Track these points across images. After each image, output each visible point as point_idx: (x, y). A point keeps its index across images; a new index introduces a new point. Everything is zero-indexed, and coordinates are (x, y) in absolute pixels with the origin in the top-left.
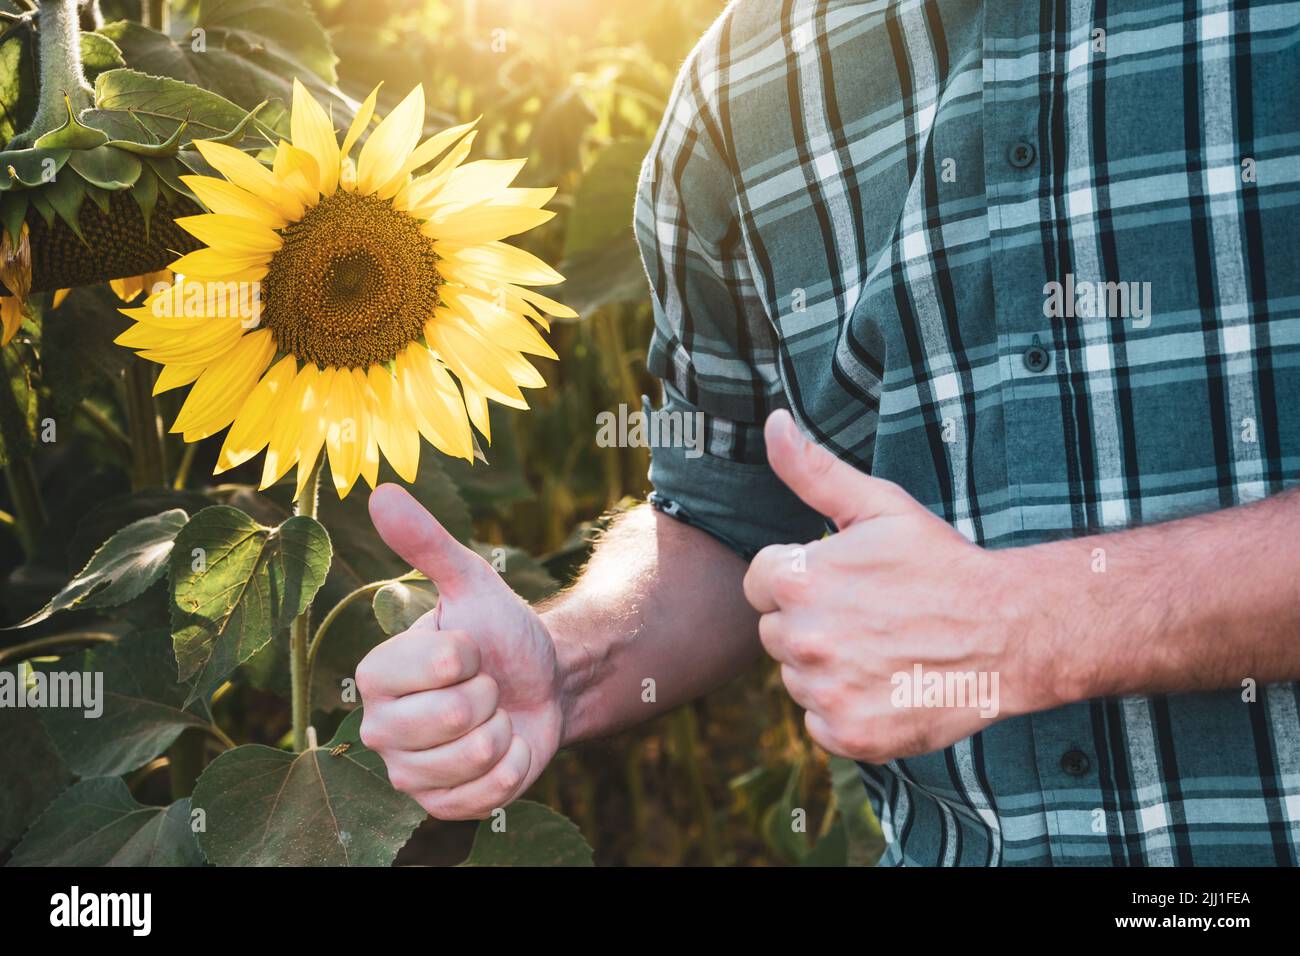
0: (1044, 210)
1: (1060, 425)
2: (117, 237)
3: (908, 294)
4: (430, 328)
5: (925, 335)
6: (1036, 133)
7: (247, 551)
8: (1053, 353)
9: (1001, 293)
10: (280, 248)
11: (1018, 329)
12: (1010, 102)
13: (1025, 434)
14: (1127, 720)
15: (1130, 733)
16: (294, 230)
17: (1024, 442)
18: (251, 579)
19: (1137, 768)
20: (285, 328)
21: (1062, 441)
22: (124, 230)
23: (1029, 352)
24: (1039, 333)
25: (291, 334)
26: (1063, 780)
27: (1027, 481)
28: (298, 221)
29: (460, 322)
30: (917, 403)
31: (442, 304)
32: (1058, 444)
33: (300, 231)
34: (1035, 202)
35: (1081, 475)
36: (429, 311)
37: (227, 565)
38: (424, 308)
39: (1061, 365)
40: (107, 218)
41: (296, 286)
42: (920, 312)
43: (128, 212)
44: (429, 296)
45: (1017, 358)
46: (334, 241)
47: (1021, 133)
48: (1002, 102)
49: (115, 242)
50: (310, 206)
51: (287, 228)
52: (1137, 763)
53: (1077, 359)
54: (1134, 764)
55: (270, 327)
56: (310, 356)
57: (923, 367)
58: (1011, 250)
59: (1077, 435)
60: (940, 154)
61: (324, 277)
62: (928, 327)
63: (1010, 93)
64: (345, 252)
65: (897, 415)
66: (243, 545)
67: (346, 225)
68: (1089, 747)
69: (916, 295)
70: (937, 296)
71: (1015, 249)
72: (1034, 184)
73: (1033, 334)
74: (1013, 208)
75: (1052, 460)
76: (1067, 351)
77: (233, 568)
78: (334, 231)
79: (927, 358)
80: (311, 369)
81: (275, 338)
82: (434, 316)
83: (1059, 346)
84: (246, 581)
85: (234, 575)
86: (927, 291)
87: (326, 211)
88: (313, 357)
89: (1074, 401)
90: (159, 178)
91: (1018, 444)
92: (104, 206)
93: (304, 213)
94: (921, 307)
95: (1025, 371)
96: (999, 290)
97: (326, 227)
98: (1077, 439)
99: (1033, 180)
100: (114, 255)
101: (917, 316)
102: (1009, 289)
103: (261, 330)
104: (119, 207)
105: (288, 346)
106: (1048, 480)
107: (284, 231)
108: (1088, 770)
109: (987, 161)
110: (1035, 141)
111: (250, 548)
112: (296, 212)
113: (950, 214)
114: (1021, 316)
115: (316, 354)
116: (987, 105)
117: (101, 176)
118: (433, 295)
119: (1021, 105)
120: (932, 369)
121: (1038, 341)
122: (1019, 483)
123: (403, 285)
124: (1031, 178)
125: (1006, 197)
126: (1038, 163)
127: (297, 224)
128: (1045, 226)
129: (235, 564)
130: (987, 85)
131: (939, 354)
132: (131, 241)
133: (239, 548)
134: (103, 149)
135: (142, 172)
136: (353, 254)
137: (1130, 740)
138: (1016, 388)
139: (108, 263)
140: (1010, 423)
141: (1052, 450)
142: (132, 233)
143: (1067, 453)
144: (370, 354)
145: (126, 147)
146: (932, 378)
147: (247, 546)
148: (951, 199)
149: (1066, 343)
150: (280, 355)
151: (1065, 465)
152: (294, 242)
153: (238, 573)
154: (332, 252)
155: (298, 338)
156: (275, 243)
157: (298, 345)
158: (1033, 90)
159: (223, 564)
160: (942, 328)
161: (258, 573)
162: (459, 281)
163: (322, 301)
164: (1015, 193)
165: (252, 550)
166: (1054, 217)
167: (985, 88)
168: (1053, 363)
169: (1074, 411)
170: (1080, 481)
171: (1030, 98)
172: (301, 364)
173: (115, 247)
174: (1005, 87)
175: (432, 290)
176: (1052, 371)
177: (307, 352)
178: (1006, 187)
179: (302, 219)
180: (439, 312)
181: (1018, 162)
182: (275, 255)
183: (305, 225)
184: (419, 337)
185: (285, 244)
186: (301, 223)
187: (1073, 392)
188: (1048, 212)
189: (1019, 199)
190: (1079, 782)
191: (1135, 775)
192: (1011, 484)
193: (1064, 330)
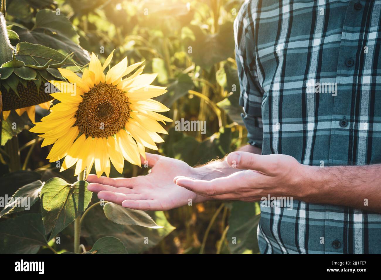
0: (354, 80)
1: (348, 144)
2: (28, 95)
3: (306, 97)
4: (127, 125)
5: (308, 110)
6: (355, 57)
7: (64, 192)
8: (349, 123)
9: (336, 103)
10: (82, 101)
11: (339, 114)
12: (348, 46)
13: (337, 145)
14: (355, 233)
15: (356, 237)
16: (86, 96)
17: (336, 147)
18: (66, 201)
19: (356, 247)
20: (83, 126)
21: (348, 149)
22: (30, 93)
23: (342, 121)
24: (346, 116)
25: (84, 128)
26: (332, 249)
27: (335, 159)
28: (87, 93)
29: (136, 123)
30: (302, 129)
31: (131, 118)
32: (346, 149)
33: (88, 96)
34: (352, 77)
35: (352, 160)
36: (127, 120)
37: (59, 196)
38: (125, 119)
39: (351, 126)
40: (25, 89)
41: (87, 113)
42: (308, 103)
43: (32, 87)
44: (127, 115)
45: (338, 122)
46: (99, 99)
47: (350, 56)
48: (346, 46)
49: (27, 96)
50: (91, 88)
51: (84, 95)
52: (356, 246)
53: (357, 125)
54: (355, 246)
55: (78, 125)
56: (90, 134)
57: (306, 119)
58: (342, 90)
59: (353, 148)
60: (324, 58)
61: (96, 110)
62: (310, 108)
63: (349, 44)
64: (102, 102)
65: (295, 131)
66: (63, 190)
67: (103, 94)
68: (341, 240)
69: (308, 98)
70: (314, 99)
71: (343, 90)
72: (352, 72)
73: (344, 116)
74: (344, 78)
75: (344, 154)
76: (354, 123)
77: (60, 197)
78: (99, 96)
79: (307, 117)
80: (90, 138)
81: (79, 129)
82: (128, 121)
83: (352, 121)
84: (65, 201)
85: (61, 199)
86: (312, 97)
87: (96, 90)
88: (91, 134)
89: (354, 138)
90: (41, 76)
91: (334, 148)
92: (25, 85)
93: (89, 90)
94: (309, 101)
95: (340, 126)
96: (336, 101)
97: (96, 95)
98: (353, 149)
99: (352, 71)
100: (26, 101)
101: (307, 103)
102: (339, 102)
103: (75, 127)
104: (29, 86)
105: (83, 131)
106: (342, 159)
107: (83, 96)
108: (340, 247)
109: (339, 63)
110: (355, 59)
111: (65, 191)
112: (87, 90)
113: (323, 76)
114: (341, 110)
115: (92, 133)
116: (341, 46)
117: (24, 76)
118: (128, 115)
119: (351, 48)
120: (308, 120)
121: (345, 118)
122: (333, 159)
123: (120, 112)
124: (351, 70)
125: (343, 74)
126: (354, 66)
127: (87, 94)
128: (354, 85)
129: (61, 196)
130: (343, 40)
131: (311, 116)
132: (32, 96)
133: (62, 191)
134: (24, 67)
135: (37, 75)
136: (105, 103)
137: (355, 239)
138: (336, 131)
139: (24, 103)
140: (332, 141)
141: (344, 151)
142: (32, 93)
143: (349, 152)
144: (108, 133)
145: (31, 67)
146: (308, 123)
147: (64, 190)
148: (325, 71)
149: (354, 120)
150: (80, 134)
151: (347, 156)
152: (86, 99)
153: (62, 199)
154: (98, 102)
155: (86, 129)
156: (80, 100)
157: (87, 131)
158: (356, 44)
159: (57, 196)
160: (314, 109)
161: (69, 198)
162: (137, 111)
163: (95, 118)
164: (346, 74)
165: (66, 191)
166: (357, 83)
167: (342, 41)
168: (349, 126)
169: (353, 140)
170: (351, 161)
171: (355, 46)
172: (87, 137)
173: (27, 98)
174: (348, 41)
175: (128, 113)
176: (348, 128)
177: (89, 133)
178: (343, 72)
179: (89, 92)
180: (130, 120)
181: (348, 64)
182: (80, 103)
183: (90, 94)
184: (124, 128)
185: (84, 100)
186: (88, 93)
187: (354, 135)
188: (356, 81)
189: (347, 76)
190: (337, 250)
191: (355, 250)
192: (330, 159)
193: (355, 116)
